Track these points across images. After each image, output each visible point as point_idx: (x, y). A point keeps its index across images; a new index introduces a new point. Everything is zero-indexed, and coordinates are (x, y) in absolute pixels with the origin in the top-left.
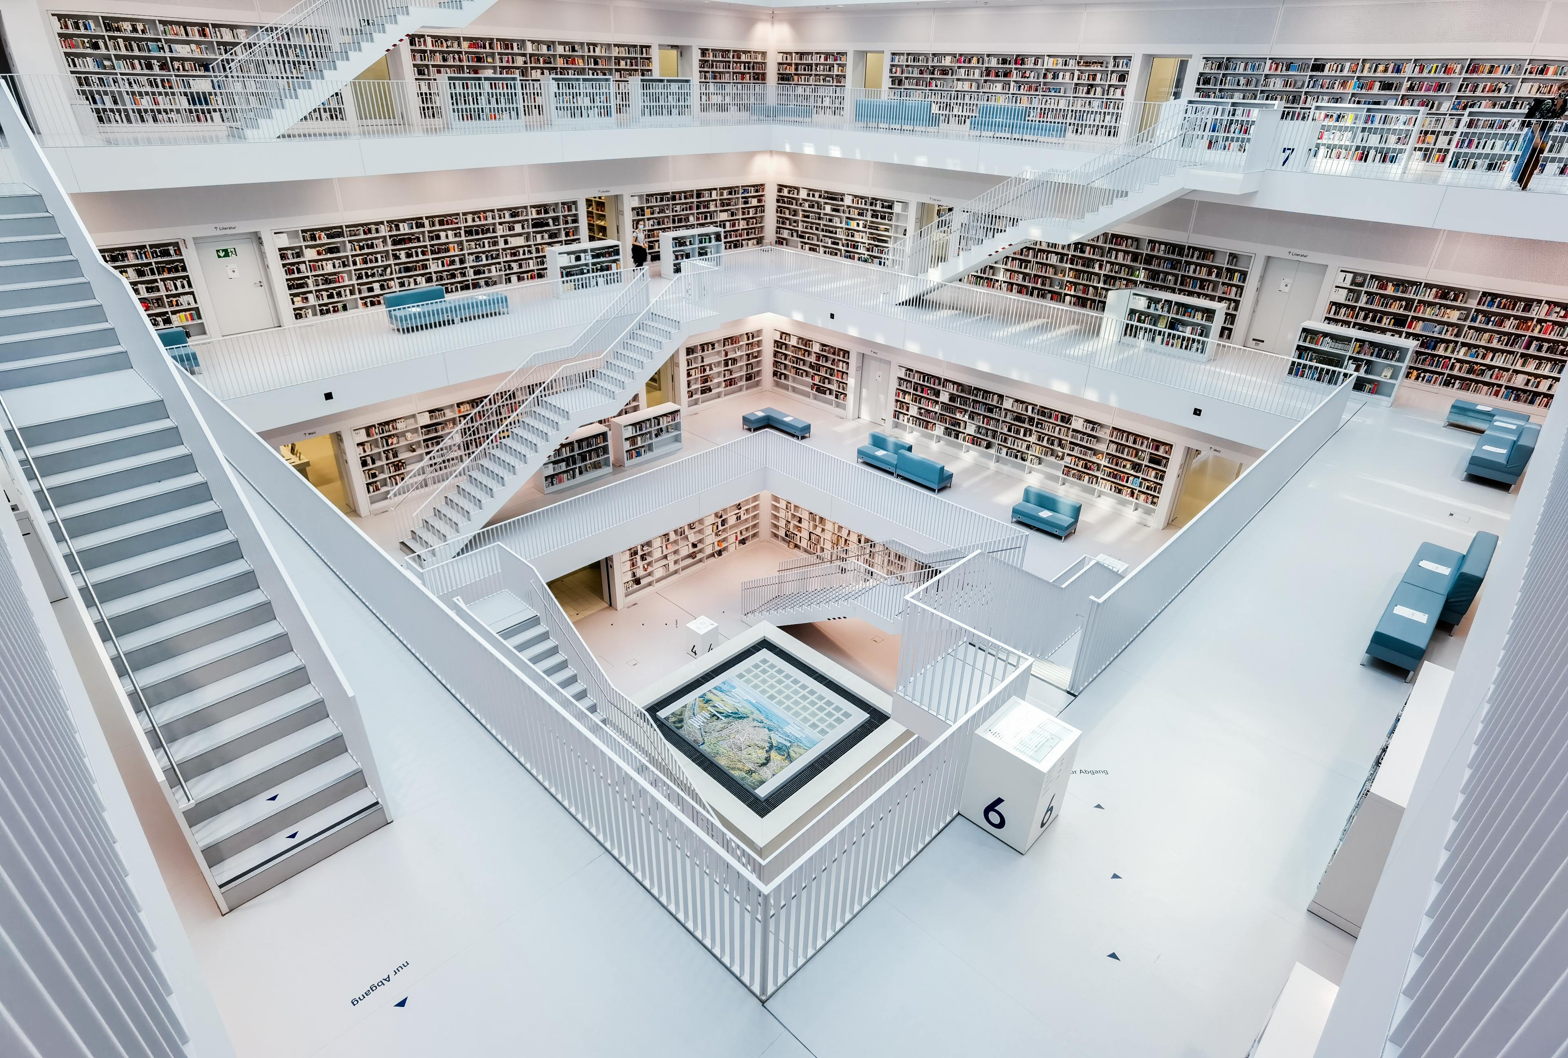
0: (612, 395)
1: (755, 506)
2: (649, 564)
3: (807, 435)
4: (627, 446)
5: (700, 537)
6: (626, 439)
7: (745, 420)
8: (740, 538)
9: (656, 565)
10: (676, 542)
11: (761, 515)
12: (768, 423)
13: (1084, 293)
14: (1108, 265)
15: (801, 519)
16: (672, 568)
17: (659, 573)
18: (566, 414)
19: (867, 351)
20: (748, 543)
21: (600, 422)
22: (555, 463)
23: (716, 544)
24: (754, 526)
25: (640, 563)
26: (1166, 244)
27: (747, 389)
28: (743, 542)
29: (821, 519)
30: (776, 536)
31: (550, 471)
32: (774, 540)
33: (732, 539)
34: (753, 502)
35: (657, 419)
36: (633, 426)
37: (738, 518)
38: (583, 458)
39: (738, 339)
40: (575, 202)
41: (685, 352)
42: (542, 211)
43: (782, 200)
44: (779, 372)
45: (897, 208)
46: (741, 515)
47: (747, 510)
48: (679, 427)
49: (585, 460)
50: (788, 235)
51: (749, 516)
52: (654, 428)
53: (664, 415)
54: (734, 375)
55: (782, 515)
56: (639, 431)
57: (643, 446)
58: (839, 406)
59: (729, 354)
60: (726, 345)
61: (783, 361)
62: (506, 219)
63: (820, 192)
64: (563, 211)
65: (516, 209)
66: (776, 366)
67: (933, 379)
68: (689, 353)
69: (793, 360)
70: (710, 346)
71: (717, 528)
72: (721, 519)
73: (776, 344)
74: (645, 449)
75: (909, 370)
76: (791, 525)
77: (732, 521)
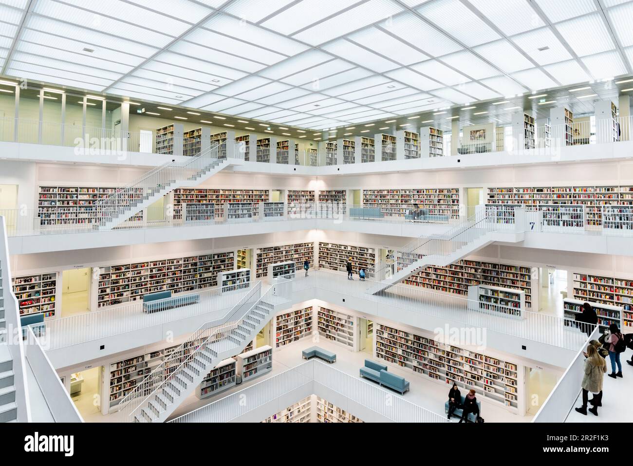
0: (239, 343)
1: (308, 403)
3: (335, 361)
4: (244, 370)
6: (244, 366)
7: (304, 353)
11: (311, 409)
12: (314, 355)
13: (458, 287)
14: (466, 274)
18: (215, 354)
19: (361, 317)
21: (232, 357)
22: (207, 381)
24: (308, 416)
26: (491, 264)
27: (305, 336)
29: (343, 411)
31: (204, 386)
34: (308, 400)
35: (261, 355)
36: (249, 359)
37: (299, 411)
38: (222, 377)
39: (301, 311)
40: (233, 252)
41: (276, 318)
42: (218, 257)
43: (321, 248)
44: (320, 327)
45: (370, 251)
46: (301, 409)
47: (304, 406)
48: (270, 359)
49: (223, 379)
50: (324, 263)
51: (305, 409)
52: (259, 359)
53: (264, 352)
54: (299, 329)
55: (322, 409)
56: (252, 361)
57: (253, 370)
58: (350, 344)
59: (297, 319)
60: (296, 314)
61: (323, 321)
62: (202, 260)
63: (337, 245)
64: (227, 256)
65: (207, 256)
66: (319, 324)
67: (394, 330)
68: (278, 319)
69: (327, 321)
70: (288, 315)
71: (288, 418)
72: (290, 412)
73: (319, 313)
74: (253, 371)
75: (382, 326)
76: (327, 415)
77: (296, 413)
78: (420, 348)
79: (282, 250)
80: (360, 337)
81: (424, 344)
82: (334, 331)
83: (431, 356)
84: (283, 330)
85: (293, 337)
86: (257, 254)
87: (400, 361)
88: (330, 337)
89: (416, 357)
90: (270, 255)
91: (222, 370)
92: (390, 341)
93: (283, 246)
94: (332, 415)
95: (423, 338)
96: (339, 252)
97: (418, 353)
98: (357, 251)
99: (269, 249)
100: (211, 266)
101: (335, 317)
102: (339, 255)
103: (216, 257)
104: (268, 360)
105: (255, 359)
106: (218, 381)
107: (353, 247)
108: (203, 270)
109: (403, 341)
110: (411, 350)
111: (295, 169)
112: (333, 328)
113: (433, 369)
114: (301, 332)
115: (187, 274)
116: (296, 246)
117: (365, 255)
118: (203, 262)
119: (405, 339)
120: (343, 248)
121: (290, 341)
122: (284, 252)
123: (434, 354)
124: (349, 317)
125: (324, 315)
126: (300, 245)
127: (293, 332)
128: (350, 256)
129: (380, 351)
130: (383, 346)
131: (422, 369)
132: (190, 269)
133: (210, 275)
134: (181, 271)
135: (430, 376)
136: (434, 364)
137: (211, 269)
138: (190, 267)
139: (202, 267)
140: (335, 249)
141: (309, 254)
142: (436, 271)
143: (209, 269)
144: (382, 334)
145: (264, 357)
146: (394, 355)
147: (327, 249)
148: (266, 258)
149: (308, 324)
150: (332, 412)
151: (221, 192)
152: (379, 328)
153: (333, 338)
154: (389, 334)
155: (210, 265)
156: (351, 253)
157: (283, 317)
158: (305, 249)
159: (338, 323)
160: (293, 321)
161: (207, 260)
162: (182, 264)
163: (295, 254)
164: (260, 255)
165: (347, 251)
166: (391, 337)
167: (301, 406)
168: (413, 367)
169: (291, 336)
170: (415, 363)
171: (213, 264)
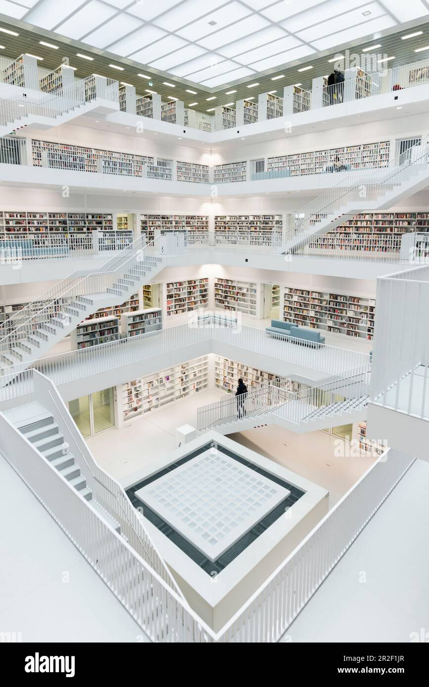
1: (205, 368)
2: (140, 400)
4: (129, 328)
5: (172, 385)
6: (129, 325)
8: (196, 387)
9: (144, 401)
10: (157, 387)
14: (396, 229)
15: (233, 374)
16: (154, 403)
17: (146, 406)
18: (91, 302)
19: (266, 283)
20: (200, 391)
23: (182, 390)
24: (205, 380)
25: (135, 399)
27: (200, 307)
28: (197, 390)
30: (218, 386)
31: (81, 340)
32: (217, 389)
33: (191, 387)
34: (204, 360)
35: (148, 315)
36: (134, 317)
37: (195, 375)
38: (102, 333)
39: (195, 282)
40: (111, 215)
41: (166, 286)
42: (93, 217)
43: (218, 223)
44: (217, 299)
45: (277, 218)
46: (197, 373)
47: (200, 370)
48: (160, 321)
49: (104, 335)
50: (221, 238)
51: (201, 374)
52: (147, 320)
53: (152, 313)
54: (193, 300)
55: (222, 373)
56: (138, 320)
57: (140, 329)
58: (252, 313)
59: (190, 289)
60: (189, 284)
61: (220, 292)
62: (73, 219)
63: (236, 216)
64: (104, 218)
65: (79, 214)
66: (216, 296)
67: (305, 292)
68: (168, 287)
69: (226, 292)
70: (180, 284)
71: (182, 380)
72: (185, 374)
73: (216, 285)
74: (140, 331)
75: (291, 289)
76: (227, 379)
77: (191, 376)
78: (338, 307)
79: (171, 220)
80: (264, 304)
81: (342, 303)
82: (233, 301)
83: (351, 314)
84: (174, 298)
85: (186, 307)
86: (141, 221)
87: (311, 323)
88: (229, 308)
89: (331, 318)
90: (157, 224)
91: (102, 325)
92: (300, 304)
93: (172, 216)
94: (232, 378)
95: (341, 296)
96: (238, 224)
97: (334, 312)
98: (261, 219)
99: (157, 217)
100: (85, 227)
101: (235, 287)
102: (238, 228)
103: (90, 217)
104: (158, 321)
105: (142, 319)
106: (98, 337)
107: (256, 216)
108: (74, 230)
109: (316, 302)
110: (326, 311)
111: (184, 132)
112: (233, 299)
113: (351, 327)
114: (195, 303)
115: (54, 232)
116: (188, 217)
117: (271, 223)
118: (74, 220)
119: (319, 299)
120: (243, 219)
121: (183, 311)
122: (174, 223)
123: (355, 312)
124: (252, 284)
125: (221, 286)
126: (192, 217)
127: (187, 301)
128: (252, 226)
129: (287, 316)
130: (291, 310)
131: (338, 329)
132: (59, 227)
133: (83, 236)
134: (46, 227)
135: (348, 334)
136: (353, 322)
137: (85, 230)
138: (58, 224)
139: (74, 227)
140: (234, 221)
141: (203, 228)
142: (357, 230)
143: (83, 230)
144: (290, 297)
145: (152, 318)
146: (304, 318)
147: (225, 222)
148: (152, 226)
149: (204, 296)
150: (232, 376)
151: (94, 152)
152: (287, 291)
153: (233, 309)
154: (299, 296)
155: (83, 225)
156: (254, 224)
157: (175, 285)
158: (199, 223)
159: (238, 293)
160: (186, 291)
161: (78, 219)
162: (46, 220)
163: (187, 226)
164: (144, 222)
165: (248, 221)
166: (302, 300)
167: (196, 370)
168: (328, 328)
169: (184, 306)
170: (330, 324)
171: (87, 224)
